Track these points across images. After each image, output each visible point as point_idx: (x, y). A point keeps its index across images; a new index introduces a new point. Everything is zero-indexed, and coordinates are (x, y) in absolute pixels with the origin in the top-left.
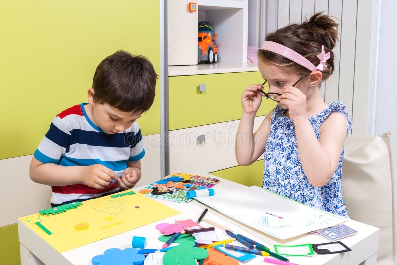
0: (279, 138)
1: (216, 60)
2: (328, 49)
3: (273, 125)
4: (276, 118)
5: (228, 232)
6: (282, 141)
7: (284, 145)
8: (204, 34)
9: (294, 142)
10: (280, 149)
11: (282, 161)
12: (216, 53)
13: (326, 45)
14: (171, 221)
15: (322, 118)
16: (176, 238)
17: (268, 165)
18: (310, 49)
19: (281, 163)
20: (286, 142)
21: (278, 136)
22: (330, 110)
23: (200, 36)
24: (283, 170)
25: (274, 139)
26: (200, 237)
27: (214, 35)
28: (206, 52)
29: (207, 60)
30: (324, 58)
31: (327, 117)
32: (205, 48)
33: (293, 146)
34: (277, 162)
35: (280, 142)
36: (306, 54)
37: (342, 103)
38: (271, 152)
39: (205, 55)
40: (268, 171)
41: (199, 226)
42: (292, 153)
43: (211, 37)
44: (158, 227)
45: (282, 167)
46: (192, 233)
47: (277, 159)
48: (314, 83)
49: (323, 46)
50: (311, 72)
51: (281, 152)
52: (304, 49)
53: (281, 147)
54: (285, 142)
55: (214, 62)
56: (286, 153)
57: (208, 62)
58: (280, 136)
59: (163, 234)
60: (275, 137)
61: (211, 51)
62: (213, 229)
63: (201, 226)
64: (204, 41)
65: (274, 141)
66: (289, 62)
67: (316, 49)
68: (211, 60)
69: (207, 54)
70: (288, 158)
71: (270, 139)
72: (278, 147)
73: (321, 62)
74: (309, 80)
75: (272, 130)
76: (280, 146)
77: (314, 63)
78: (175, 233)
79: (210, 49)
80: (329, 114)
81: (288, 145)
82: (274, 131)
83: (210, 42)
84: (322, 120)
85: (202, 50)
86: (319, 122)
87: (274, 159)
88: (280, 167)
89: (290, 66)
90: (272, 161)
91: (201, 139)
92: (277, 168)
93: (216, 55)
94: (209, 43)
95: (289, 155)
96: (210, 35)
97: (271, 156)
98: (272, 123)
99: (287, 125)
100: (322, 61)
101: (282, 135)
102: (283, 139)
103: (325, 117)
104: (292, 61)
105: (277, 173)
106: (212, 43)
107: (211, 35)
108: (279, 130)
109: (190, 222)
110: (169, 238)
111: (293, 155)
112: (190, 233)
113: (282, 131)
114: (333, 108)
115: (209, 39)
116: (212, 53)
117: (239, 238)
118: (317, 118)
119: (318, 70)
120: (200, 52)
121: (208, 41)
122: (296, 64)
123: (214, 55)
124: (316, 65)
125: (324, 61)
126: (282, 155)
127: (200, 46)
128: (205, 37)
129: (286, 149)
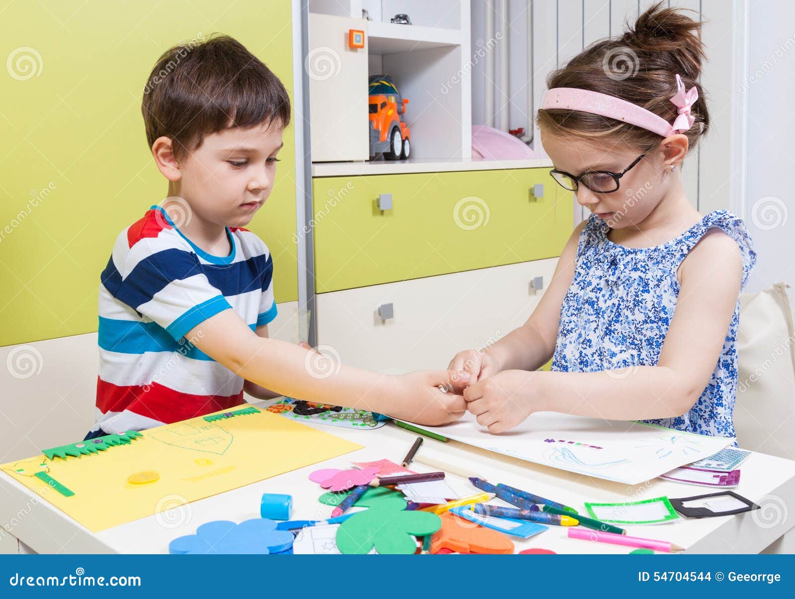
0: (590, 288)
1: (407, 154)
2: (689, 81)
3: (582, 259)
4: (588, 243)
5: (475, 481)
6: (598, 295)
7: (601, 304)
8: (380, 99)
9: (622, 298)
10: (591, 311)
11: (593, 337)
12: (407, 138)
13: (683, 74)
14: (343, 463)
15: (685, 248)
16: (359, 497)
17: (565, 346)
18: (653, 88)
19: (589, 341)
20: (606, 298)
21: (590, 284)
22: (703, 228)
23: (373, 103)
24: (596, 356)
25: (582, 288)
26: (416, 492)
27: (401, 102)
28: (386, 136)
29: (389, 151)
30: (687, 101)
31: (697, 245)
32: (384, 129)
33: (619, 305)
34: (581, 340)
35: (593, 295)
36: (648, 101)
37: (733, 213)
38: (574, 318)
39: (384, 142)
40: (564, 357)
41: (408, 471)
42: (617, 321)
43: (396, 105)
44: (313, 477)
45: (593, 350)
46: (396, 485)
47: (583, 332)
48: (673, 160)
49: (678, 76)
50: (663, 138)
51: (593, 318)
52: (643, 90)
53: (593, 307)
54: (604, 296)
55: (403, 157)
56: (604, 321)
57: (390, 157)
58: (595, 282)
59: (329, 491)
60: (584, 284)
61: (397, 133)
62: (440, 476)
63: (411, 472)
64: (382, 112)
65: (581, 293)
66: (613, 126)
67: (667, 86)
68: (398, 152)
69: (389, 140)
70: (609, 332)
71: (575, 289)
72: (587, 306)
73: (681, 111)
74: (662, 156)
75: (580, 270)
76: (592, 303)
77: (668, 116)
78: (355, 487)
79: (395, 129)
80: (701, 239)
81: (609, 303)
82: (583, 272)
83: (393, 114)
84: (686, 252)
85: (377, 131)
86: (678, 255)
87: (578, 332)
88: (589, 351)
89: (617, 133)
90: (574, 336)
91: (385, 313)
92: (581, 353)
93: (407, 142)
94: (391, 116)
95: (610, 325)
96: (392, 99)
97: (572, 325)
98: (580, 255)
99: (609, 260)
100: (684, 110)
101: (598, 281)
102: (600, 289)
103: (692, 245)
104: (620, 122)
105: (581, 363)
106: (398, 118)
107: (396, 101)
108: (593, 269)
109: (384, 464)
110: (342, 497)
111: (618, 326)
112: (390, 485)
113: (599, 273)
114: (710, 224)
115: (391, 108)
116: (398, 138)
117: (502, 491)
118: (674, 248)
119: (678, 131)
120: (374, 135)
121: (390, 112)
122: (629, 126)
123: (403, 142)
124: (672, 121)
125: (688, 108)
126: (594, 325)
127: (374, 124)
128: (384, 105)
129: (604, 312)
